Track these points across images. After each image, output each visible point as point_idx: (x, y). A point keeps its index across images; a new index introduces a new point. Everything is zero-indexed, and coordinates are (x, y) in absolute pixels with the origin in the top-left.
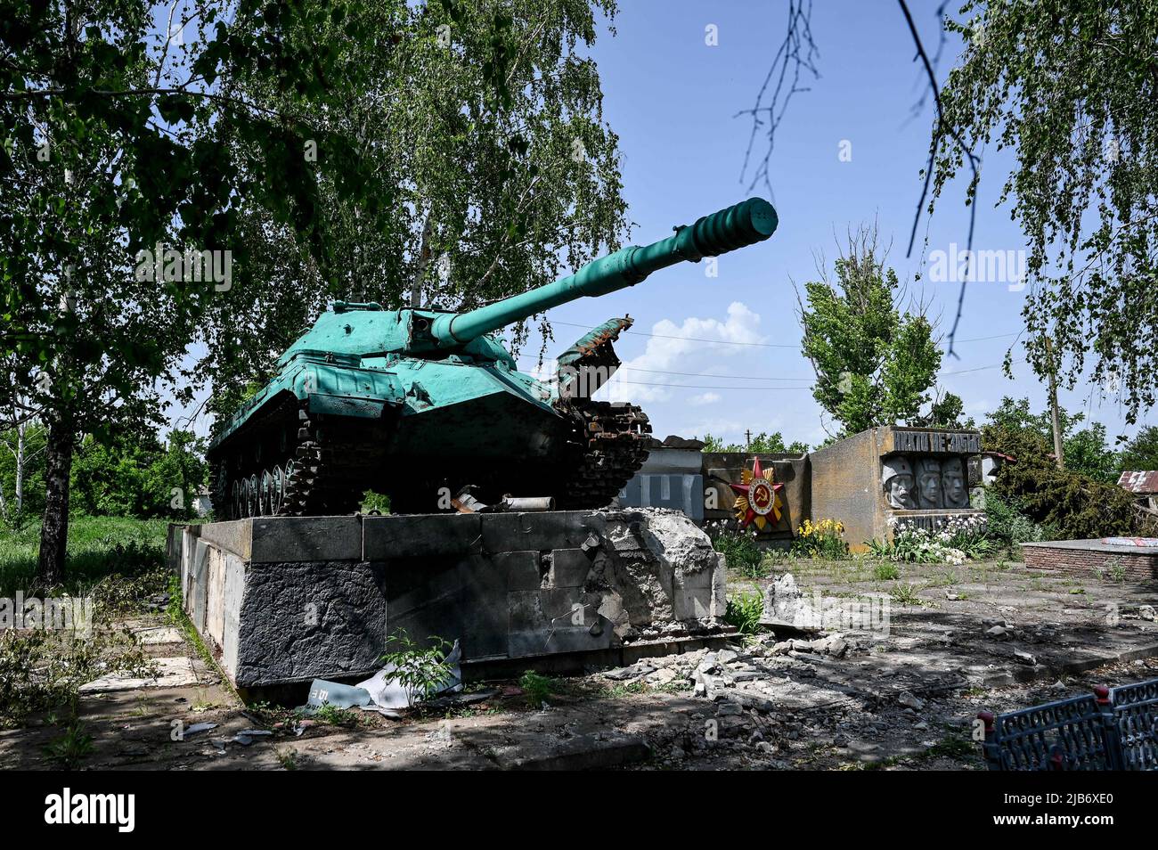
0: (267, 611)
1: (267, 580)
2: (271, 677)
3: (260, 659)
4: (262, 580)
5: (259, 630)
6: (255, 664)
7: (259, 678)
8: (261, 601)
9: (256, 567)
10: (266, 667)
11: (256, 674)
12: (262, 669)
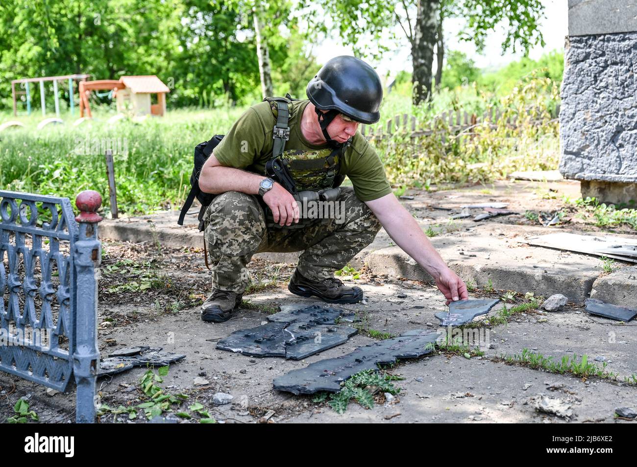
0: (589, 93)
1: (587, 56)
2: (595, 172)
3: (583, 149)
4: (581, 57)
5: (580, 116)
6: (577, 154)
7: (582, 170)
8: (582, 81)
9: (575, 42)
10: (590, 159)
11: (579, 165)
12: (586, 161)
